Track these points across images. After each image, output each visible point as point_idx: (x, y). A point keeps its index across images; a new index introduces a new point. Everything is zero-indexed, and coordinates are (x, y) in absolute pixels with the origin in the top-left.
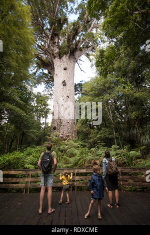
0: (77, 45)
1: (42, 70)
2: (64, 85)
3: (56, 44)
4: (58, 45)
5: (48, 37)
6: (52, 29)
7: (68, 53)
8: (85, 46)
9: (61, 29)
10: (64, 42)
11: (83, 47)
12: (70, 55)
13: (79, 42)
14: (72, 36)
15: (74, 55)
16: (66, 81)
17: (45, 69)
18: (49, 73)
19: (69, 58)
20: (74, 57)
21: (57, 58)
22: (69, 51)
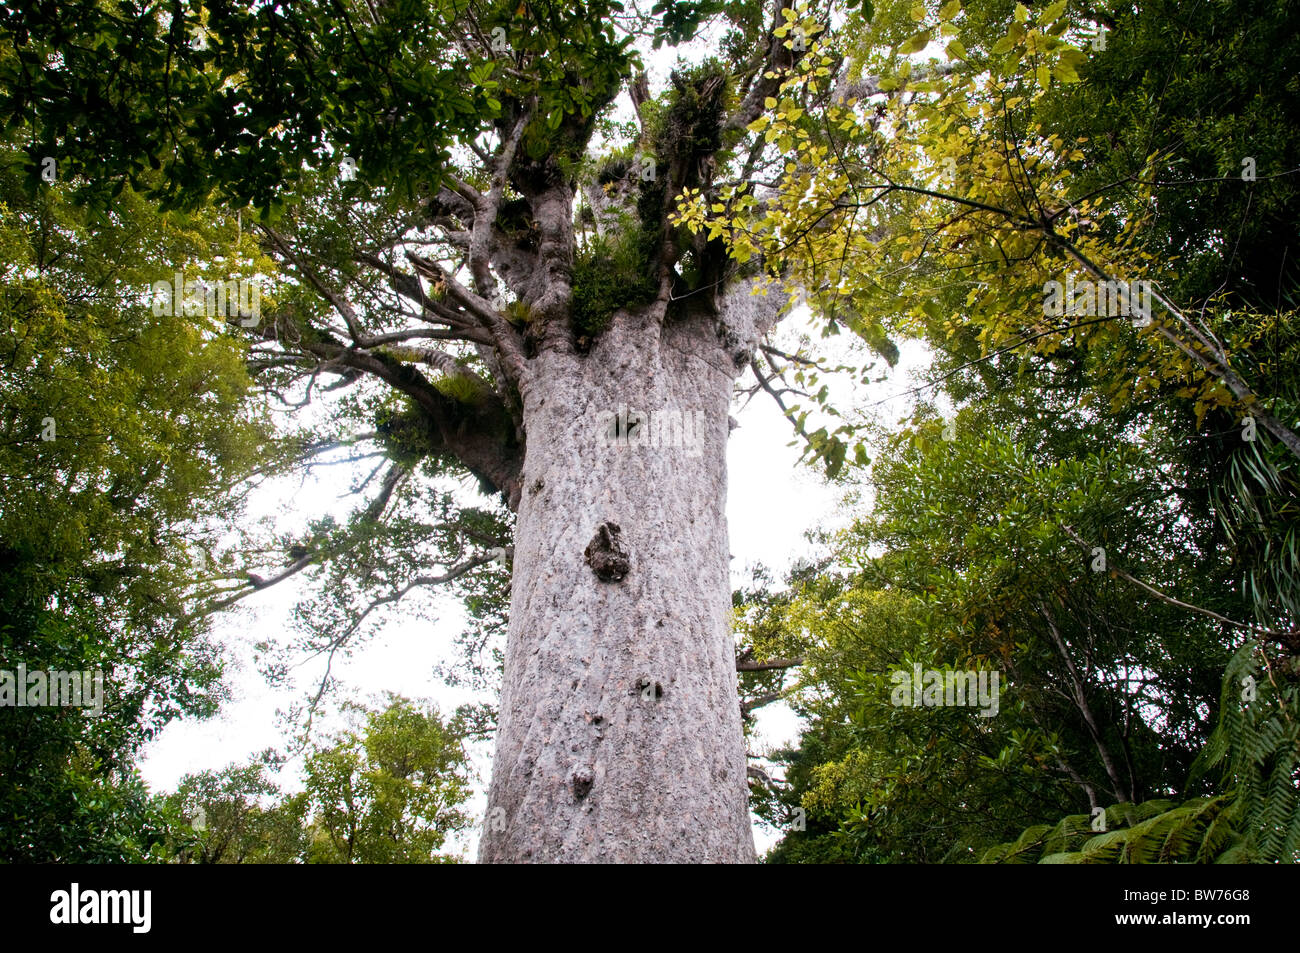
3: (547, 245)
4: (563, 253)
12: (672, 314)
16: (627, 536)
19: (666, 338)
20: (718, 324)
21: (555, 351)
22: (665, 283)
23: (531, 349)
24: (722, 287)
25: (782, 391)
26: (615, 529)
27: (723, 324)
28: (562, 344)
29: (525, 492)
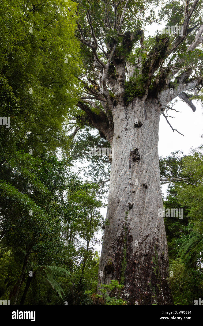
0: (163, 77)
1: (87, 130)
2: (135, 160)
3: (119, 78)
4: (123, 81)
5: (104, 67)
6: (112, 53)
7: (144, 94)
8: (181, 80)
9: (130, 50)
10: (136, 74)
11: (178, 82)
12: (148, 98)
13: (168, 70)
14: (153, 61)
15: (157, 98)
16: (140, 151)
17: (93, 127)
18: (102, 135)
19: (146, 104)
20: (158, 101)
21: (121, 105)
22: (147, 91)
23: (115, 104)
24: (160, 92)
25: (167, 116)
26: (137, 149)
27: (159, 101)
28: (122, 103)
29: (114, 138)
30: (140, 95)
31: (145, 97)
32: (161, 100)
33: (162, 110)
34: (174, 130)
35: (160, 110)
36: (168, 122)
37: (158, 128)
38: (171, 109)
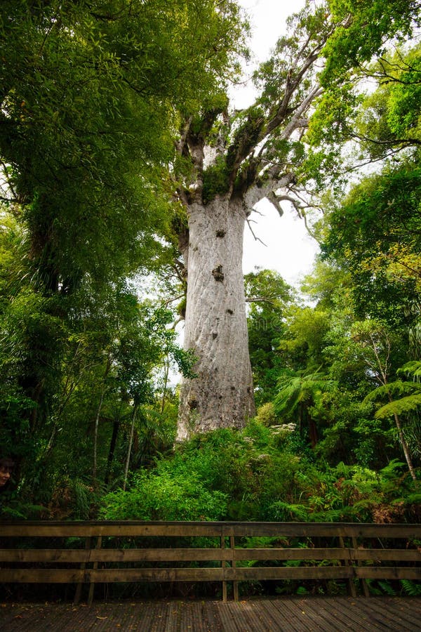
2: (219, 279)
3: (197, 166)
4: (200, 170)
6: (187, 127)
7: (227, 191)
8: (270, 175)
9: (210, 125)
11: (266, 178)
12: (232, 197)
13: (259, 161)
15: (242, 198)
16: (224, 269)
19: (229, 205)
20: (243, 202)
21: (198, 204)
22: (231, 187)
23: (190, 202)
25: (250, 221)
26: (221, 266)
28: (200, 202)
29: (190, 249)
30: (222, 191)
31: (229, 196)
32: (246, 201)
33: (248, 214)
34: (256, 239)
35: (244, 213)
36: (250, 228)
37: (242, 237)
38: (255, 211)
